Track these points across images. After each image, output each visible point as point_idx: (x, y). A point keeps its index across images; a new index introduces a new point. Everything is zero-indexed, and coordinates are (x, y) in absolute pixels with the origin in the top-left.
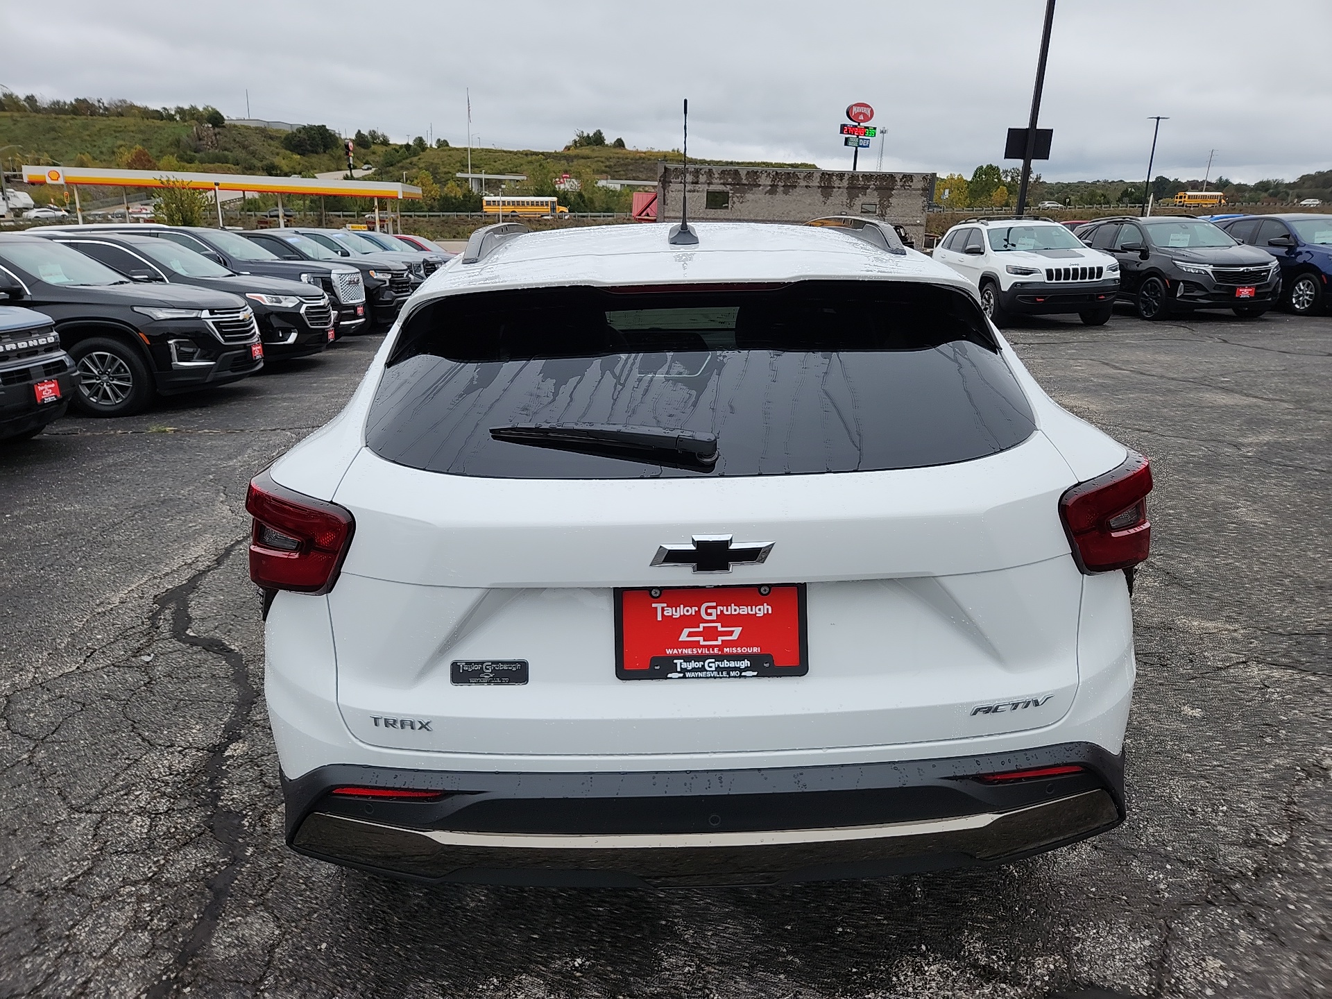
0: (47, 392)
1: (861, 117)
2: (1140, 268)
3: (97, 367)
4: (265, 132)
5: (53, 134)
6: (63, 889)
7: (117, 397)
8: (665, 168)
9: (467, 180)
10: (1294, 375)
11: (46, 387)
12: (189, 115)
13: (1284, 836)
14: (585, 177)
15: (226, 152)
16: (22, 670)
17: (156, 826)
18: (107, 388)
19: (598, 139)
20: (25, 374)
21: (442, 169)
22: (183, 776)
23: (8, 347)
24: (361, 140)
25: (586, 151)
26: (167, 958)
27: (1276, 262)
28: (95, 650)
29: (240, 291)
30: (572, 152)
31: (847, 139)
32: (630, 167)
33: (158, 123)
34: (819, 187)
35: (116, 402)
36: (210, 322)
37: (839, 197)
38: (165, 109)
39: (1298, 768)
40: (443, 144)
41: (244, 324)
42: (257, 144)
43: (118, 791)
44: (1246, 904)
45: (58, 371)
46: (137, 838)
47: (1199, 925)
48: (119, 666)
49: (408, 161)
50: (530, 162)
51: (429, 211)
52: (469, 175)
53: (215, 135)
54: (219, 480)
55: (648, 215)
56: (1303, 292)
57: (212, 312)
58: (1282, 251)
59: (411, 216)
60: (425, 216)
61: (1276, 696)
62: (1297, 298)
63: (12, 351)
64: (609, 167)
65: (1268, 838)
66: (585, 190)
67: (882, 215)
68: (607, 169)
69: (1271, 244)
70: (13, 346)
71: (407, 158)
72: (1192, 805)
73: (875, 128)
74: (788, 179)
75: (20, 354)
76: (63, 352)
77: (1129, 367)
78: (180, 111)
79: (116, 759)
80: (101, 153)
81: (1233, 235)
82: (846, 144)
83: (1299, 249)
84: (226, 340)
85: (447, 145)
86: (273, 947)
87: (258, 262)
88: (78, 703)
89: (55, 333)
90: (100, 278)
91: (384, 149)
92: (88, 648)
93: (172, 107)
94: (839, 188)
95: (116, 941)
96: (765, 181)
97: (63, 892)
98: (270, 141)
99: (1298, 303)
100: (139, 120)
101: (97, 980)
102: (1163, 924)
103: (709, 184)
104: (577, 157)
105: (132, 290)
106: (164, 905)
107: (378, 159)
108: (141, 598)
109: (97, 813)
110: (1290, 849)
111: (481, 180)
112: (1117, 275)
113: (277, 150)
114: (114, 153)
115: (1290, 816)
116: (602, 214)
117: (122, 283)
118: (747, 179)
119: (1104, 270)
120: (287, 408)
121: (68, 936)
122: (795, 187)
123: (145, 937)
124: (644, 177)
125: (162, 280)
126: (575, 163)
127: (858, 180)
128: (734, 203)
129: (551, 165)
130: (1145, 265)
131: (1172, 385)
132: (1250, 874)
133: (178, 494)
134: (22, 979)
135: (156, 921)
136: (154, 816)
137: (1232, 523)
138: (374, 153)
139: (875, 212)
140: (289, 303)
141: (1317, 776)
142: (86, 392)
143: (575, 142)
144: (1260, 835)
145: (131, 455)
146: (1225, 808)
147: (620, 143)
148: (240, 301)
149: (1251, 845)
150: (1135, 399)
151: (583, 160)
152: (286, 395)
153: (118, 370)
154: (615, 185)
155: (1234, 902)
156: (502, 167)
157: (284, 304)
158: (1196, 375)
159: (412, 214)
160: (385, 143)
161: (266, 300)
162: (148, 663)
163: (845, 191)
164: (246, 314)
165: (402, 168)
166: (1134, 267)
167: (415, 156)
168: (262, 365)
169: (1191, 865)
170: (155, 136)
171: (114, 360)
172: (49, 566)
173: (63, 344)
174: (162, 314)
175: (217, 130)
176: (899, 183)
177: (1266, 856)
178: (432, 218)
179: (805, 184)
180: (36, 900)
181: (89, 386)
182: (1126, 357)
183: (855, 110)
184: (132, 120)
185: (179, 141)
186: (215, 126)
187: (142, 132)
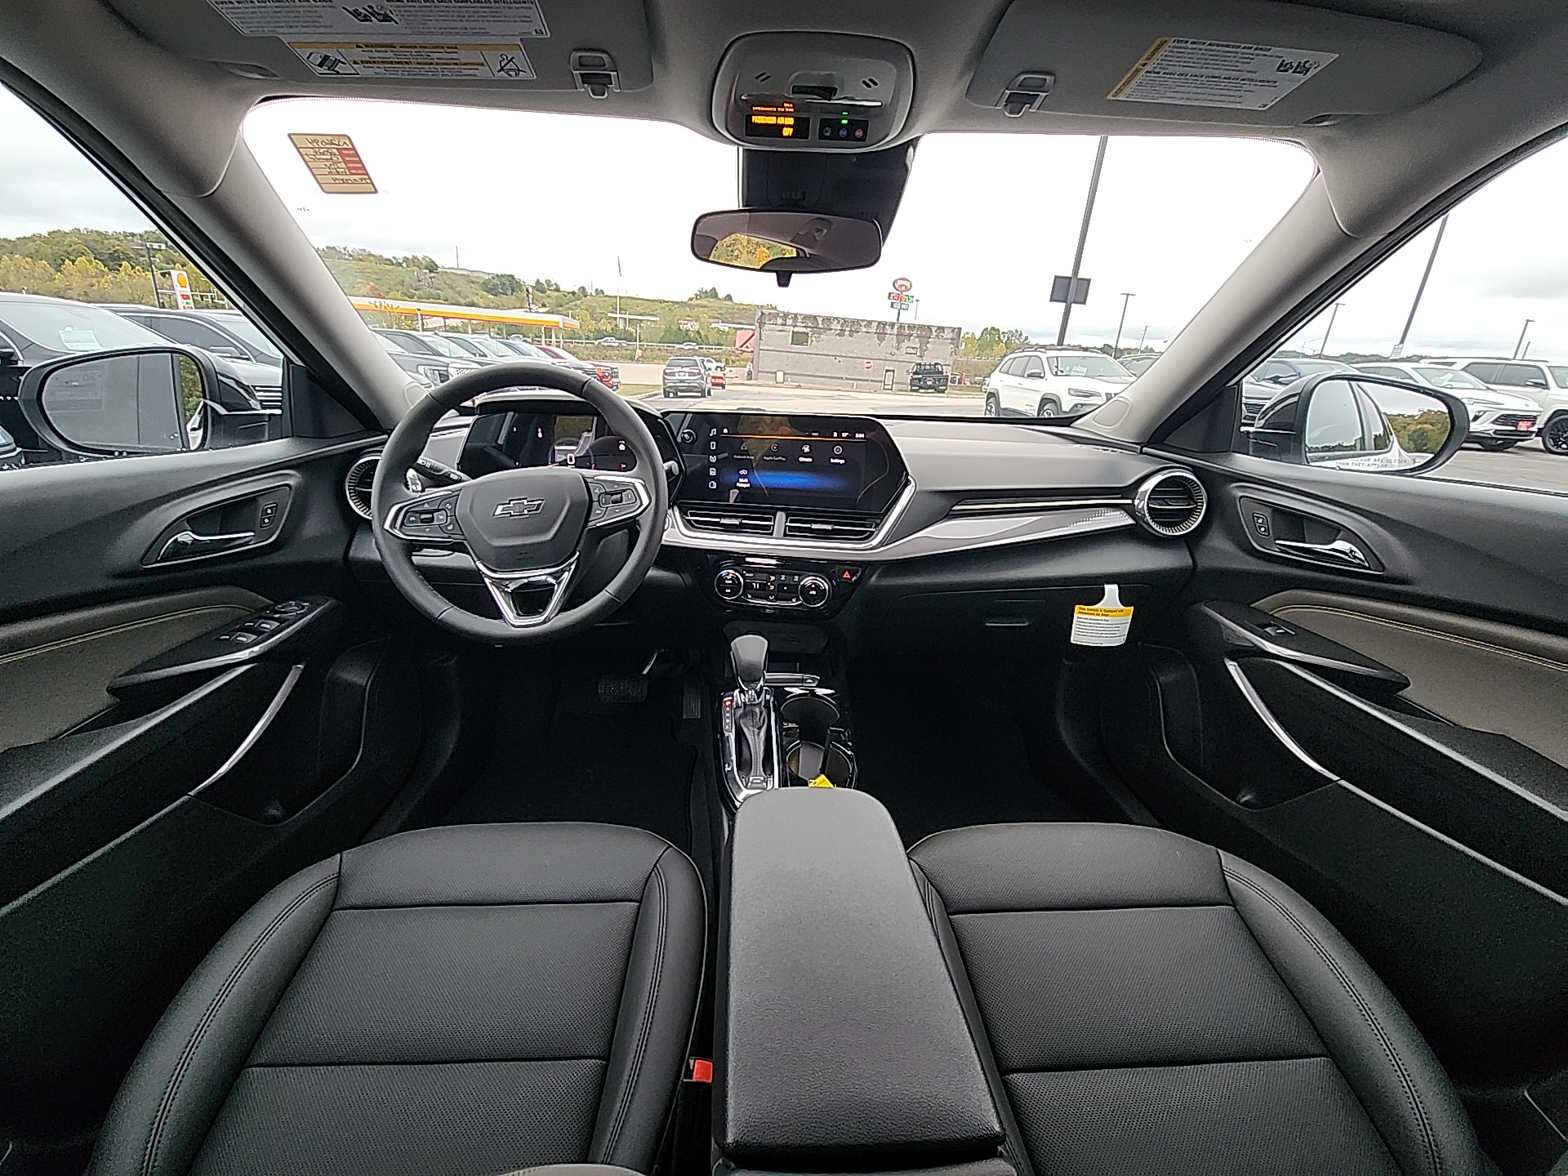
1: (903, 288)
4: (468, 278)
8: (762, 313)
9: (615, 319)
12: (413, 262)
14: (702, 320)
15: (438, 291)
19: (714, 293)
21: (598, 311)
24: (539, 287)
25: (704, 302)
30: (694, 302)
31: (892, 304)
32: (736, 315)
33: (389, 267)
34: (876, 333)
37: (891, 340)
38: (394, 258)
40: (599, 292)
42: (462, 286)
49: (574, 303)
50: (663, 308)
51: (586, 339)
52: (618, 316)
53: (431, 278)
55: (747, 347)
59: (572, 343)
60: (582, 343)
64: (721, 314)
66: (702, 329)
67: (921, 356)
68: (719, 316)
71: (572, 301)
73: (913, 297)
74: (853, 325)
78: (406, 259)
82: (892, 306)
85: (603, 293)
91: (557, 293)
93: (400, 255)
94: (890, 334)
96: (836, 326)
98: (472, 285)
100: (374, 264)
103: (794, 326)
104: (697, 306)
107: (551, 301)
111: (625, 319)
113: (477, 292)
116: (714, 347)
118: (822, 324)
122: (858, 332)
124: (746, 322)
126: (696, 310)
127: (904, 329)
128: (812, 341)
129: (678, 310)
138: (549, 297)
139: (916, 354)
143: (696, 295)
147: (729, 297)
151: (702, 309)
154: (725, 327)
156: (643, 311)
159: (573, 341)
160: (557, 290)
163: (895, 337)
165: (569, 309)
167: (578, 300)
170: (386, 277)
175: (432, 275)
176: (935, 334)
178: (587, 345)
179: (865, 330)
183: (900, 282)
184: (368, 264)
185: (403, 282)
186: (431, 271)
187: (376, 273)
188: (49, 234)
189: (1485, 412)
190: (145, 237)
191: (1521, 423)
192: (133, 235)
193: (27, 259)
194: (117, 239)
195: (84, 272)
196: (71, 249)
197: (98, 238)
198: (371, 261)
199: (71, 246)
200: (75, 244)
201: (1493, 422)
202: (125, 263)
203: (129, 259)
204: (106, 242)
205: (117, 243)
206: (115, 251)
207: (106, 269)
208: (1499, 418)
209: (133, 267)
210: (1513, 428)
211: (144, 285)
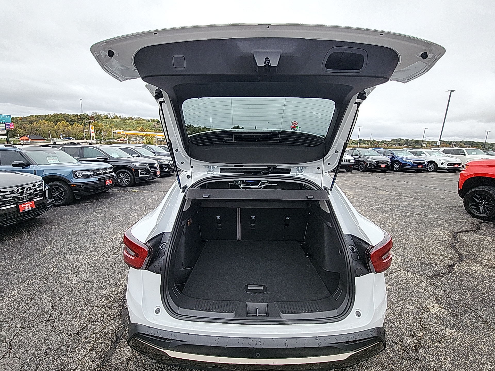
0: (109, 182)
1: (295, 124)
2: (359, 160)
3: (122, 176)
5: (124, 124)
6: (76, 334)
7: (126, 183)
10: (398, 187)
11: (109, 181)
13: (421, 333)
15: (160, 128)
16: (85, 258)
17: (106, 312)
18: (124, 181)
19: (238, 128)
20: (104, 178)
22: (117, 295)
23: (101, 172)
26: (98, 362)
27: (390, 160)
28: (105, 252)
29: (156, 159)
33: (146, 122)
35: (125, 184)
36: (148, 166)
38: (148, 119)
39: (421, 308)
40: (205, 127)
41: (156, 167)
43: (99, 299)
44: (414, 359)
45: (112, 177)
46: (100, 316)
47: (401, 367)
48: (109, 258)
54: (145, 205)
56: (396, 166)
57: (149, 164)
58: (391, 157)
61: (410, 282)
62: (395, 168)
63: (102, 173)
65: (417, 334)
69: (388, 156)
70: (102, 172)
72: (393, 320)
73: (298, 127)
75: (104, 174)
76: (114, 173)
77: (358, 183)
78: (151, 120)
79: (101, 288)
80: (134, 128)
81: (380, 153)
83: (395, 157)
84: (152, 170)
86: (129, 360)
87: (162, 152)
88: (96, 269)
89: (112, 169)
90: (126, 156)
92: (103, 252)
95: (86, 355)
97: (76, 335)
99: (395, 169)
101: (78, 369)
102: (391, 366)
105: (133, 159)
106: (102, 342)
108: (119, 237)
109: (92, 306)
110: (423, 338)
112: (354, 161)
114: (136, 128)
115: (422, 326)
117: (130, 157)
119: (351, 160)
120: (164, 186)
121: (74, 351)
123: (94, 353)
125: (140, 157)
130: (360, 159)
131: (369, 188)
132: (413, 347)
133: (135, 208)
134: (59, 365)
135: (98, 348)
136: (106, 308)
137: (389, 227)
140: (167, 162)
141: (427, 311)
142: (119, 181)
143: (233, 127)
144: (415, 333)
145: (126, 197)
146: (403, 322)
147: (242, 128)
148: (156, 162)
149: (412, 336)
150: (361, 191)
152: (164, 183)
153: (127, 177)
155: (410, 358)
157: (166, 162)
158: (374, 186)
160: (193, 127)
161: (162, 161)
162: (116, 257)
164: (157, 165)
166: (357, 160)
168: (159, 176)
169: (396, 343)
170: (145, 125)
171: (126, 175)
172: (100, 227)
173: (115, 171)
174: (137, 165)
175: (158, 124)
177: (417, 341)
180: (68, 337)
181: (120, 180)
182: (357, 181)
184: (141, 121)
185: (150, 126)
186: (158, 123)
187: (142, 124)
188: (53, 114)
189: (444, 162)
190: (81, 115)
191: (455, 165)
192: (77, 115)
193: (47, 121)
194: (73, 116)
195: (63, 125)
196: (59, 119)
197: (68, 116)
198: (141, 120)
199: (60, 118)
200: (61, 117)
201: (447, 165)
202: (75, 123)
203: (76, 121)
204: (70, 117)
205: (73, 117)
206: (72, 119)
207: (70, 125)
208: (448, 164)
209: (77, 124)
210: (453, 167)
211: (80, 129)
